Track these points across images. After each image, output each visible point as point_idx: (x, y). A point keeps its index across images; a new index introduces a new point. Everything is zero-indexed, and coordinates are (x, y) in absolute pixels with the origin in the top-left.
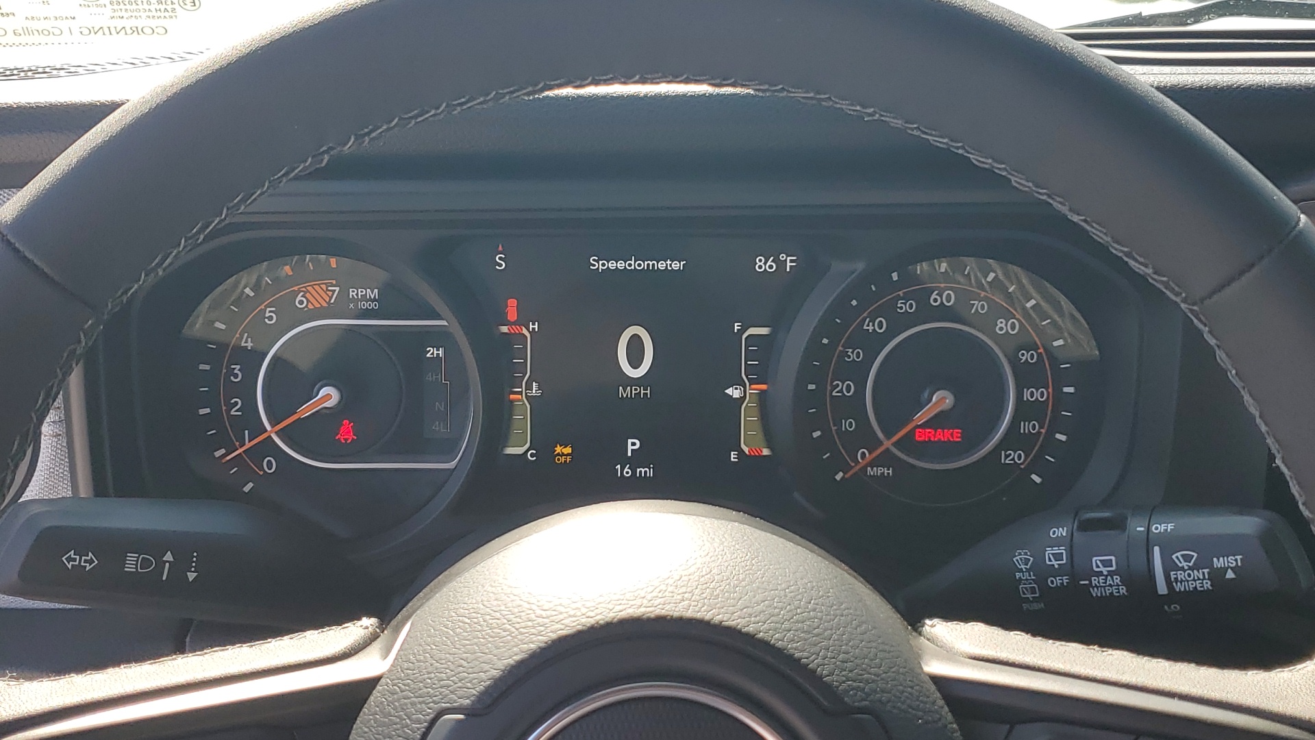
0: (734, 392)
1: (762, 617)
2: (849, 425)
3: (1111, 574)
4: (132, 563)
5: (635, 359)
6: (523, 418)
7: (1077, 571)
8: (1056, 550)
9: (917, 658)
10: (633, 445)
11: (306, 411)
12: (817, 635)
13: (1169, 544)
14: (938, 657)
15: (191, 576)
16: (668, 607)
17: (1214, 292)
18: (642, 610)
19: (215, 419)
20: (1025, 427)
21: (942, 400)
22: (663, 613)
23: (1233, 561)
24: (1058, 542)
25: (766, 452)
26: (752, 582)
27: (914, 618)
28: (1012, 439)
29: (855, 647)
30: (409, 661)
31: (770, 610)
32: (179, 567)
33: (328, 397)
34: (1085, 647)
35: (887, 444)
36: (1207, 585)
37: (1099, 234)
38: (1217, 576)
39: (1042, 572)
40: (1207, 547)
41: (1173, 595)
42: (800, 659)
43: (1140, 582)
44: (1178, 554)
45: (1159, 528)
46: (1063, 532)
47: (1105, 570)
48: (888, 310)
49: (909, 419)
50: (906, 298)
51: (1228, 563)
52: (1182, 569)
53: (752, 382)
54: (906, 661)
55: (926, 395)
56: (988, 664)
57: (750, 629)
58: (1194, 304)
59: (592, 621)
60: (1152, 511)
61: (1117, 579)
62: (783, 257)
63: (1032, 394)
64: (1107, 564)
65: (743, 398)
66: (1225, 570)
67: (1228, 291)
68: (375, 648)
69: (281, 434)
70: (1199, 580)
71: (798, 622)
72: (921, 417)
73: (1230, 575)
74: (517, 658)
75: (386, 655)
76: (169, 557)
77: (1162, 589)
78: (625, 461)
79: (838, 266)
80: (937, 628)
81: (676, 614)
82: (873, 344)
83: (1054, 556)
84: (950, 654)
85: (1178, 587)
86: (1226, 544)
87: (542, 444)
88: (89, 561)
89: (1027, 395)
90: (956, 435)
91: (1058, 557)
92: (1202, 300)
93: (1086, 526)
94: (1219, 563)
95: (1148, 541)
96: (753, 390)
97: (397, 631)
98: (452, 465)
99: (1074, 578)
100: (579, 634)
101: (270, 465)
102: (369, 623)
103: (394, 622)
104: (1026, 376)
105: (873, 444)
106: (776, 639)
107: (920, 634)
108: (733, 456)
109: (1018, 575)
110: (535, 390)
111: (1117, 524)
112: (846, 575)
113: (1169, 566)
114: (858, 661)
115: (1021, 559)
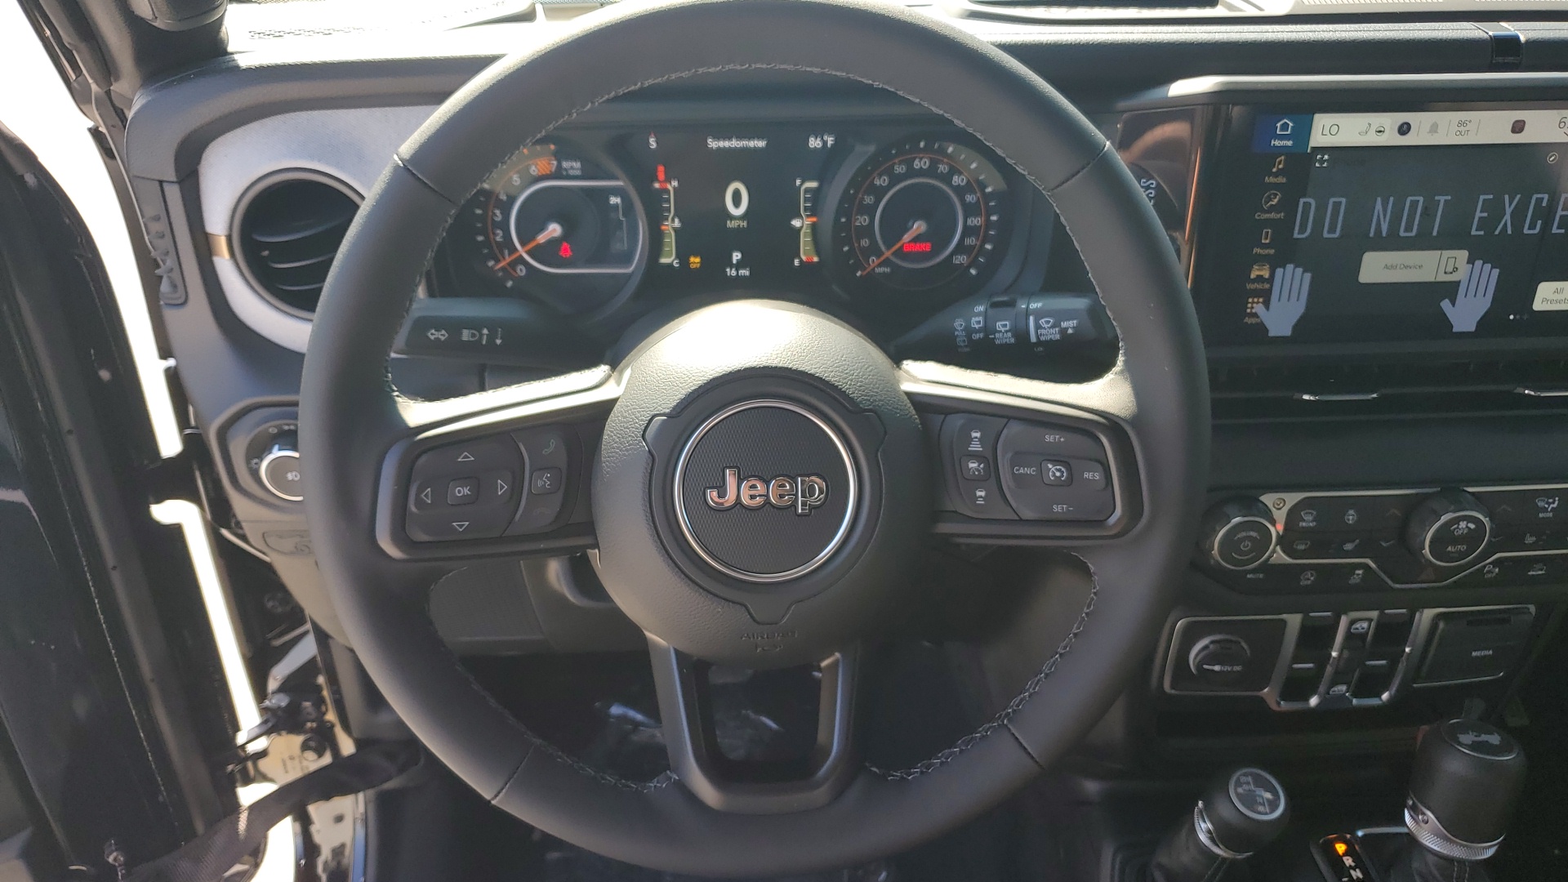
0: (796, 223)
1: (818, 365)
2: (865, 242)
3: (1007, 332)
4: (466, 335)
5: (737, 202)
6: (670, 241)
7: (988, 330)
8: (977, 319)
9: (898, 382)
10: (736, 256)
11: (542, 238)
12: (846, 374)
13: (1039, 315)
14: (908, 381)
15: (498, 342)
16: (769, 361)
17: (1058, 186)
18: (756, 363)
19: (488, 243)
20: (969, 241)
21: (919, 227)
22: (767, 364)
23: (1073, 323)
24: (978, 314)
25: (816, 259)
26: (813, 347)
27: (897, 360)
28: (960, 248)
29: (866, 379)
30: (634, 390)
31: (822, 362)
32: (491, 338)
33: (554, 230)
34: (986, 373)
35: (888, 254)
36: (1058, 337)
37: (999, 152)
38: (1063, 331)
39: (969, 331)
40: (1059, 316)
41: (1039, 343)
42: (837, 386)
43: (1021, 335)
44: (1043, 320)
45: (1034, 306)
46: (981, 308)
47: (1003, 330)
48: (889, 172)
49: (900, 238)
50: (900, 163)
51: (1070, 325)
52: (1045, 328)
53: (808, 216)
54: (892, 385)
55: (910, 224)
56: (939, 385)
57: (812, 372)
58: (1049, 192)
59: (730, 370)
60: (1031, 295)
61: (1009, 334)
62: (825, 138)
63: (972, 221)
64: (1005, 326)
65: (802, 227)
66: (1067, 329)
67: (1065, 185)
68: (612, 382)
69: (529, 253)
70: (1053, 334)
71: (836, 367)
72: (907, 238)
73: (1070, 331)
74: (693, 388)
75: (618, 383)
76: (485, 331)
77: (1033, 339)
78: (731, 266)
79: (859, 148)
80: (909, 365)
81: (774, 365)
82: (879, 193)
83: (977, 322)
84: (915, 380)
85: (1042, 338)
86: (1069, 314)
87: (683, 256)
88: (442, 335)
89: (969, 222)
90: (927, 247)
91: (979, 322)
92: (1052, 190)
93: (995, 305)
94: (1064, 325)
95: (1027, 313)
96: (808, 222)
97: (621, 373)
98: (630, 270)
99: (986, 336)
100: (724, 375)
101: (521, 271)
102: (603, 370)
103: (619, 368)
104: (970, 211)
105: (879, 254)
106: (826, 376)
107: (900, 369)
108: (796, 262)
109: (956, 333)
110: (677, 224)
111: (1011, 304)
112: (863, 341)
113: (1038, 327)
114: (867, 386)
115: (959, 324)
